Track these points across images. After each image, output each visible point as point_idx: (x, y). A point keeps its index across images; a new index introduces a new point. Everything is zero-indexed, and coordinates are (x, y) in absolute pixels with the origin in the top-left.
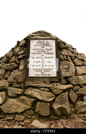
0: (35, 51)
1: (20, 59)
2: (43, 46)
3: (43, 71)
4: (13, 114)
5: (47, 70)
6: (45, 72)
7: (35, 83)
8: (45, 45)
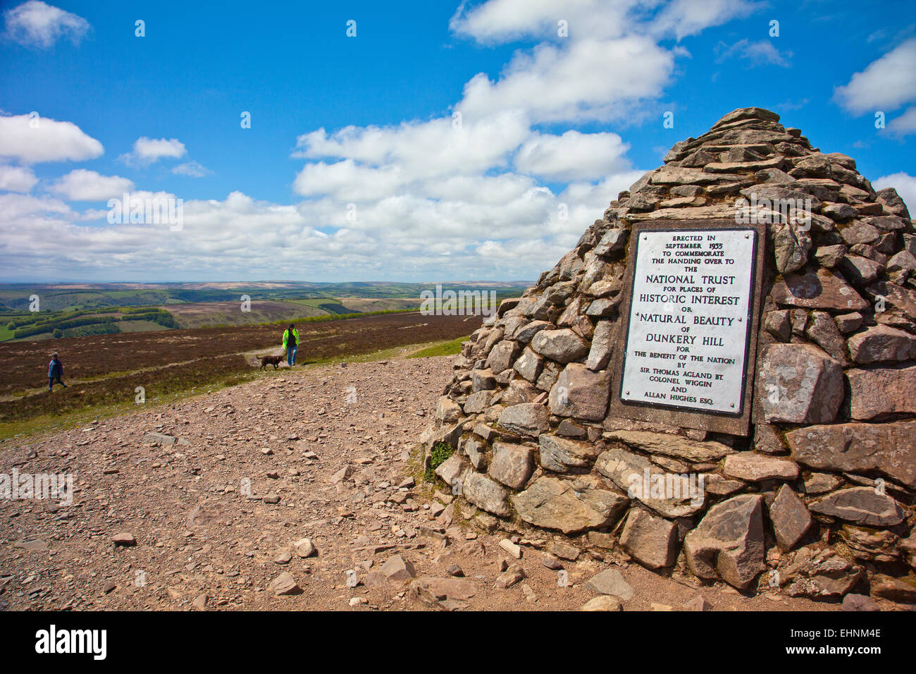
0: (657, 289)
1: (594, 320)
2: (693, 265)
3: (682, 380)
4: (546, 529)
5: (699, 380)
6: (689, 387)
7: (643, 430)
8: (703, 258)
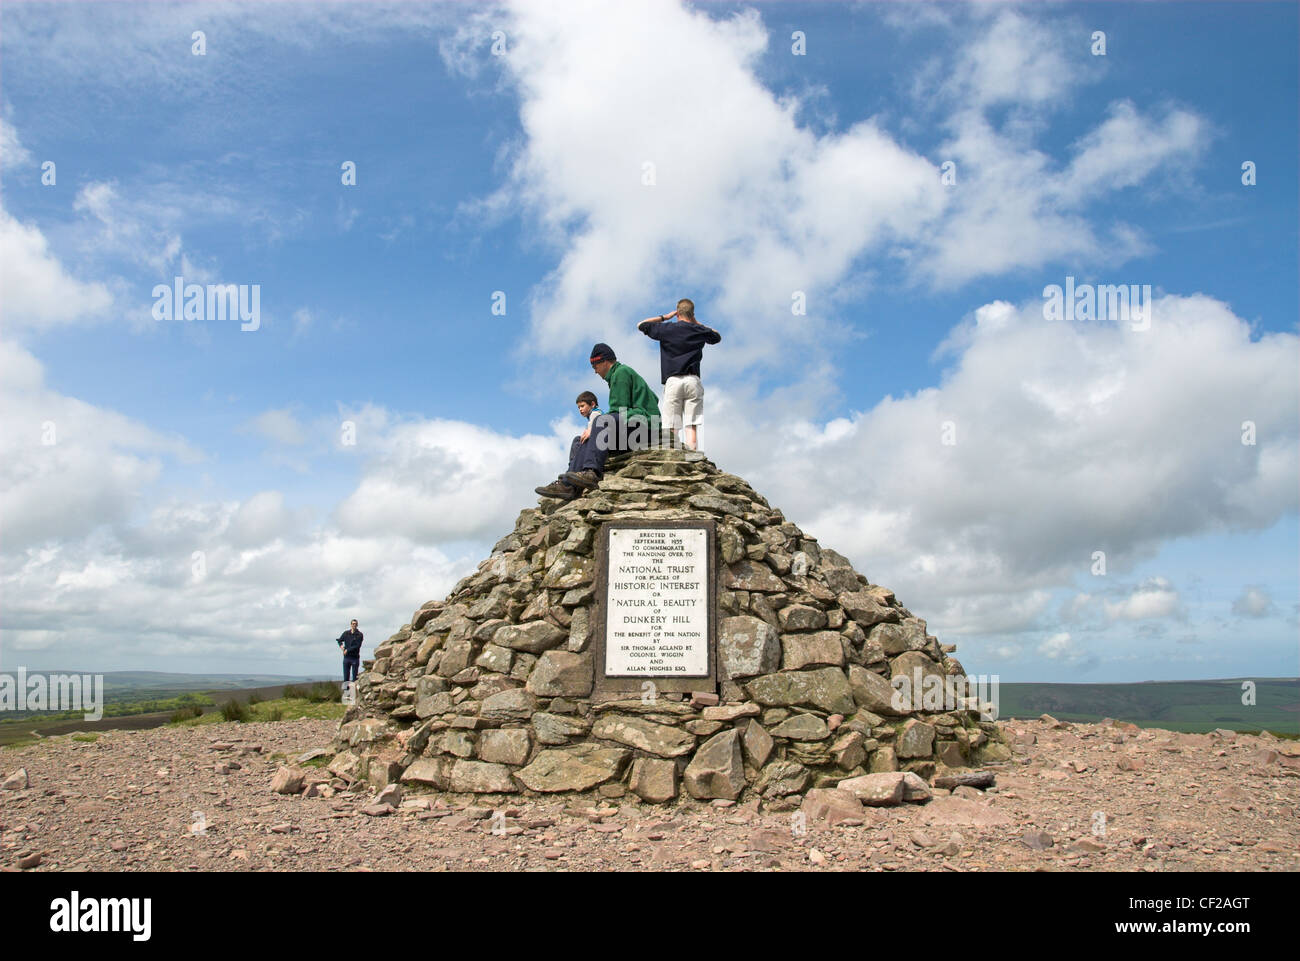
0: (630, 578)
1: (570, 608)
2: (659, 558)
3: (658, 653)
4: (559, 793)
5: (673, 652)
6: (665, 658)
7: (628, 699)
8: (667, 552)
